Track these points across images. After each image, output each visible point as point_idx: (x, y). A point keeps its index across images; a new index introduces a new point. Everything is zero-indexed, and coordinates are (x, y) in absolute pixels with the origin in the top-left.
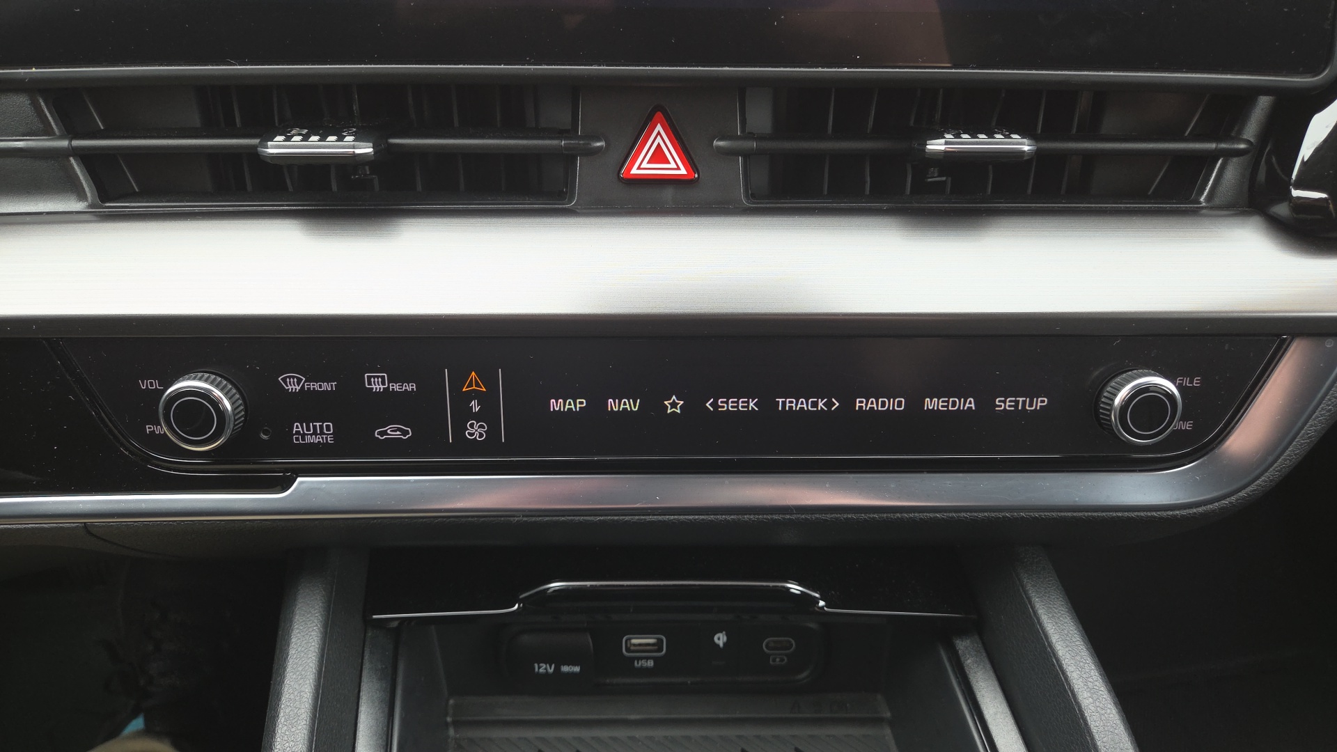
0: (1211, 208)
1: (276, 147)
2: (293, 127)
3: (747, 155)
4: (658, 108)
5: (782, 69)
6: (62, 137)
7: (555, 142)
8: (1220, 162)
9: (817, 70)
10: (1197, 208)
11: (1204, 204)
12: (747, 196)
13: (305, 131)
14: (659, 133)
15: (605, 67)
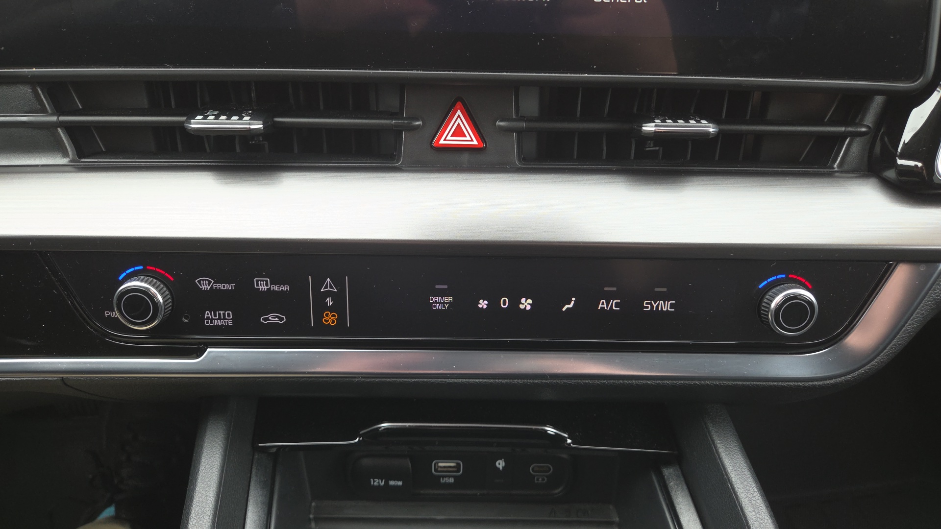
0: (841, 172)
1: (197, 123)
2: (209, 109)
3: (520, 132)
4: (459, 99)
5: (543, 74)
6: (52, 114)
7: (388, 122)
8: (848, 140)
10: (832, 171)
11: (836, 169)
12: (519, 160)
13: (217, 113)
14: (459, 116)
15: (421, 72)
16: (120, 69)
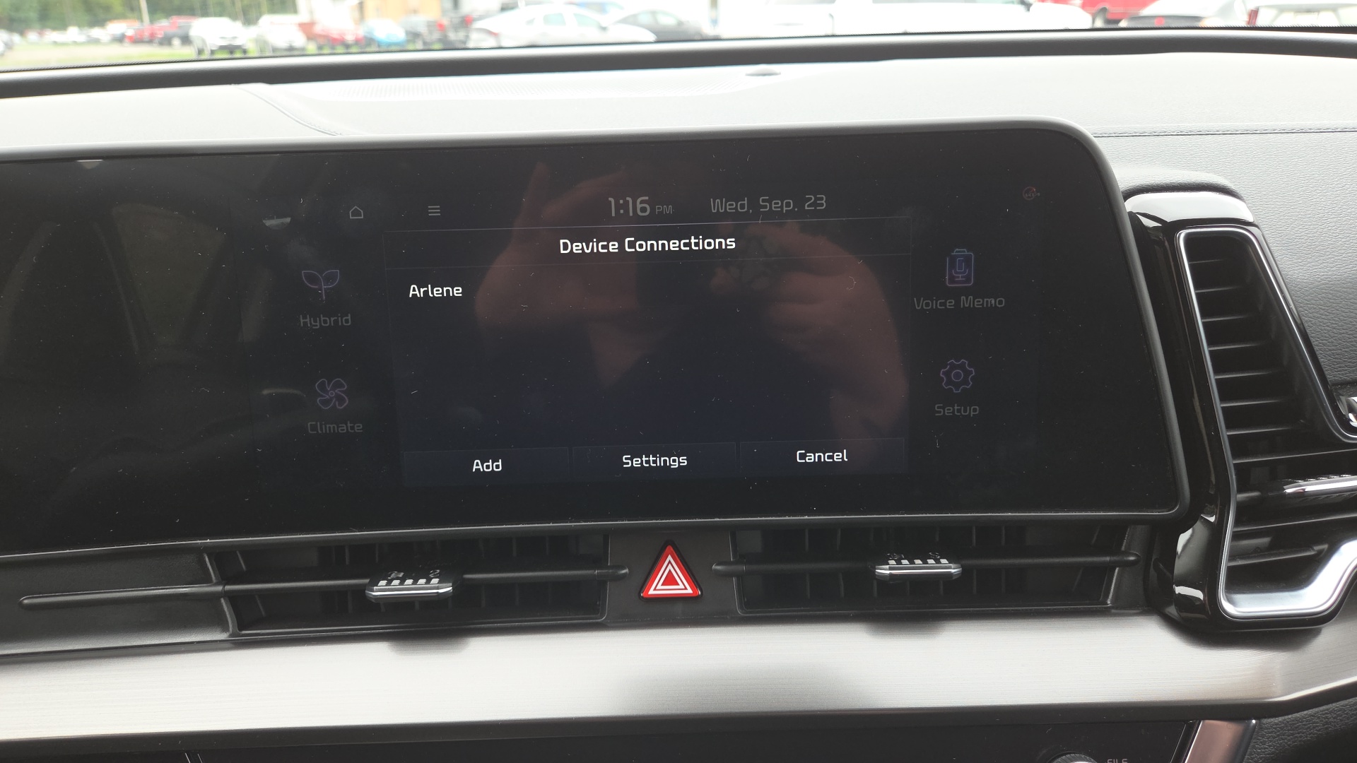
0: (1117, 608)
1: (381, 590)
2: (392, 571)
3: (740, 576)
4: (670, 543)
5: (759, 519)
6: (218, 584)
7: (589, 572)
8: (1117, 571)
9: (785, 518)
10: (1105, 608)
11: (1111, 605)
12: (741, 608)
13: (401, 575)
14: (670, 562)
15: (627, 522)
16: (301, 536)
